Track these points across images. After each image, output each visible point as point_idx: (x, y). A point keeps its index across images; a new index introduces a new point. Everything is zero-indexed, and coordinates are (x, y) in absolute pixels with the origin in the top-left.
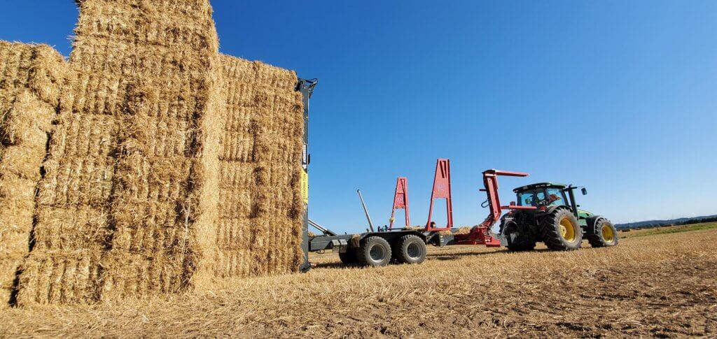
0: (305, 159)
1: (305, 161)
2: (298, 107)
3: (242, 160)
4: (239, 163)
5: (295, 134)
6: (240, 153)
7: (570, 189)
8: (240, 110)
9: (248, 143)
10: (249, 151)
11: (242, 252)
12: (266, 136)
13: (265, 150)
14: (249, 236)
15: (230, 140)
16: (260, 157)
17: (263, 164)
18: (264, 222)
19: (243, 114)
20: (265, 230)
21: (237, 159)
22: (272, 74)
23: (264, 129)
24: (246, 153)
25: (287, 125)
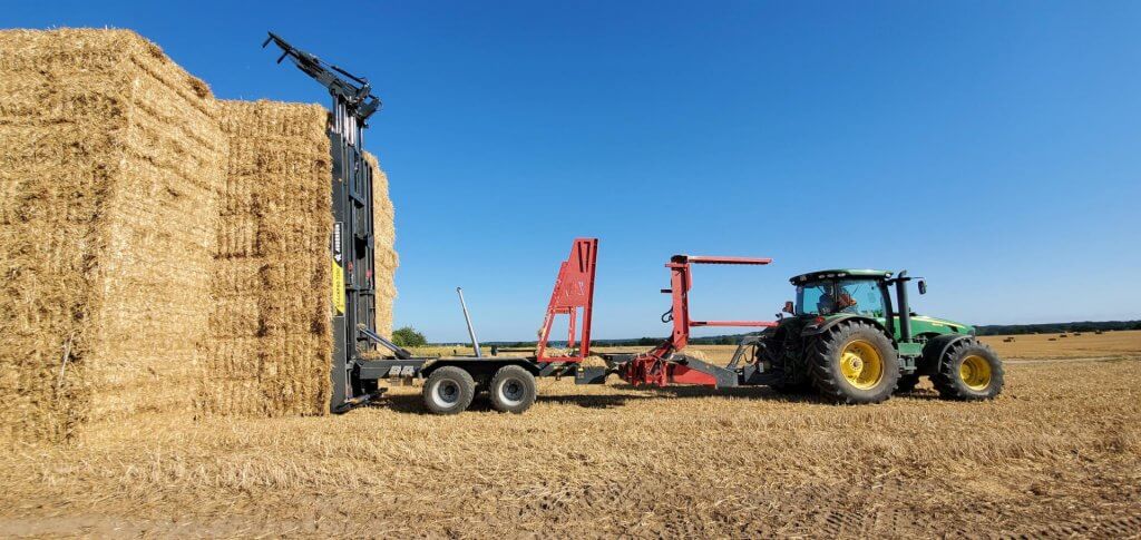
0: (338, 246)
1: (338, 250)
2: (321, 163)
3: (244, 255)
4: (241, 259)
5: (318, 207)
6: (240, 246)
7: (901, 281)
8: (237, 182)
9: (250, 227)
10: (253, 241)
11: (247, 385)
12: (274, 216)
13: (273, 238)
14: (257, 363)
15: (224, 228)
16: (267, 248)
17: (271, 260)
18: (276, 341)
19: (241, 188)
20: (278, 353)
21: (238, 256)
22: (282, 116)
23: (272, 206)
24: (249, 243)
25: (306, 194)
